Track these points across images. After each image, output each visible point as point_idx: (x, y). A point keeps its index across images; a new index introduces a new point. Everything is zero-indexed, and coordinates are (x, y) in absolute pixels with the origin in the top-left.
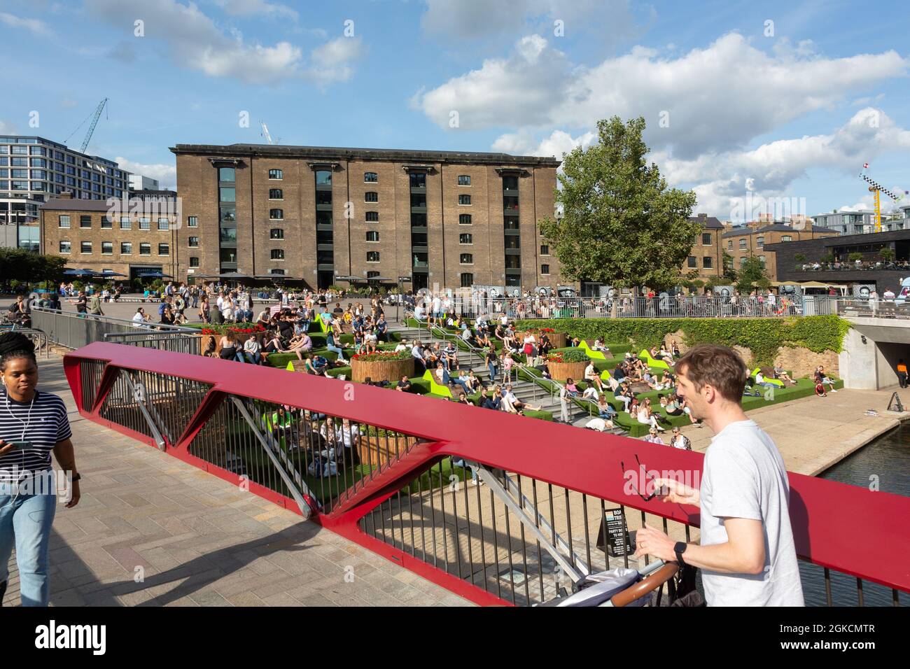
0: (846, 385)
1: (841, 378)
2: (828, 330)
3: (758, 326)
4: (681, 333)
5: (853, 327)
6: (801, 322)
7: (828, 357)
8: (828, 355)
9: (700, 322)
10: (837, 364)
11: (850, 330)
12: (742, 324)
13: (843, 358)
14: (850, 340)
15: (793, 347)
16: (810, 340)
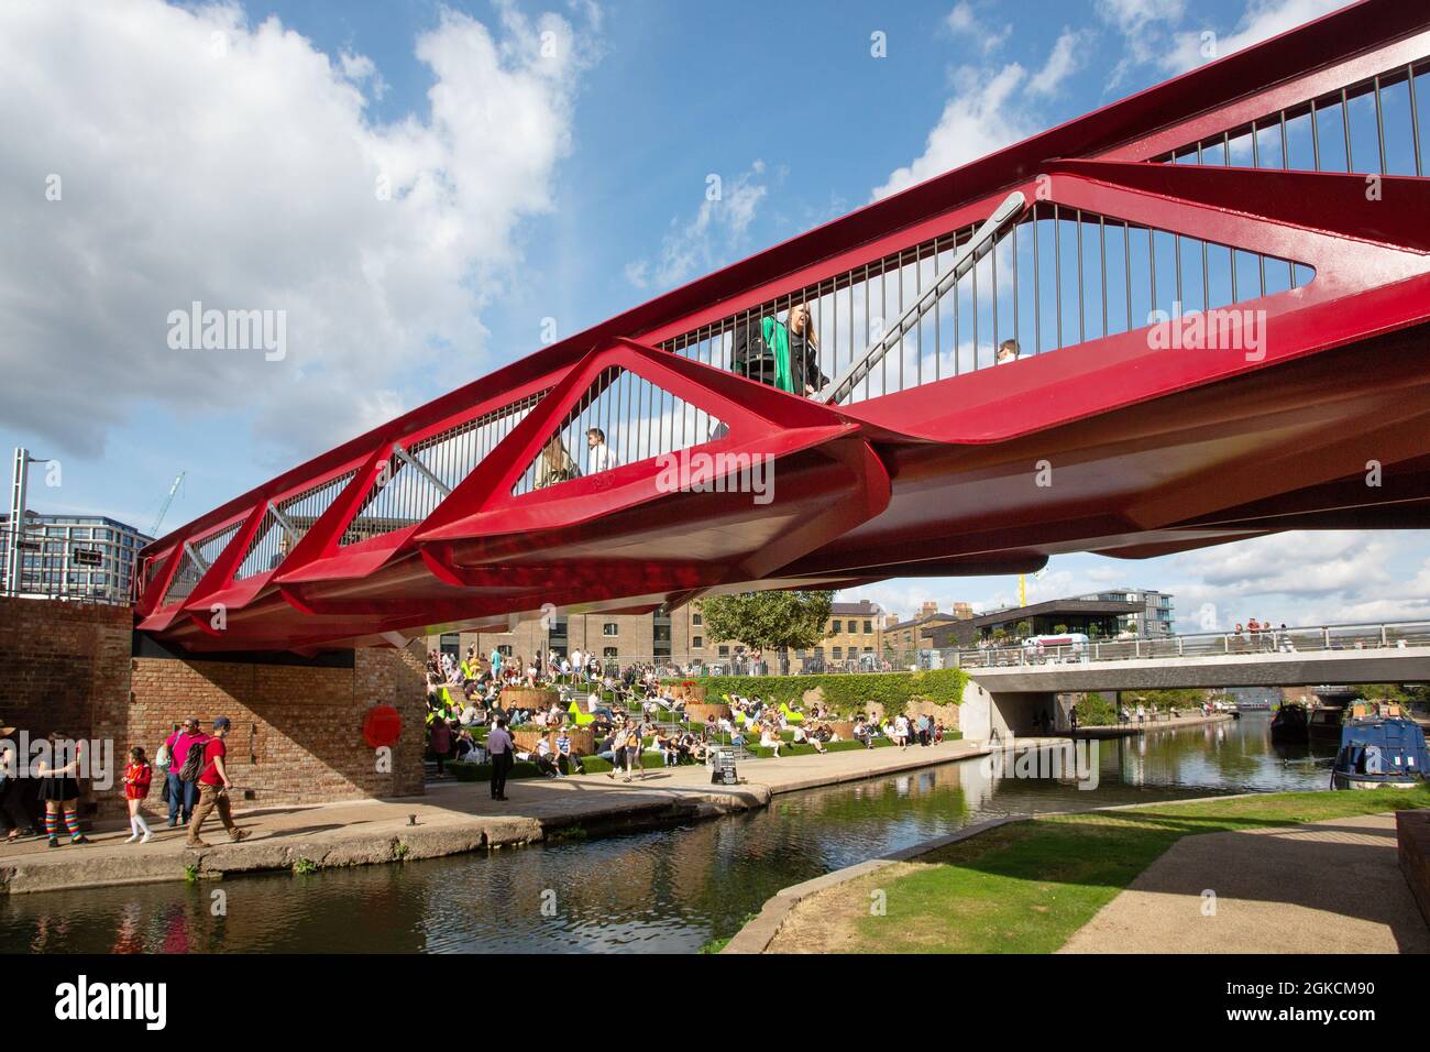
0: (964, 736)
1: (961, 730)
2: (951, 683)
3: (889, 681)
4: (819, 690)
5: (972, 678)
6: (927, 676)
7: (950, 709)
8: (950, 707)
9: (836, 678)
10: (958, 717)
11: (969, 682)
12: (876, 679)
13: (963, 709)
14: (970, 691)
15: (920, 701)
16: (935, 692)
